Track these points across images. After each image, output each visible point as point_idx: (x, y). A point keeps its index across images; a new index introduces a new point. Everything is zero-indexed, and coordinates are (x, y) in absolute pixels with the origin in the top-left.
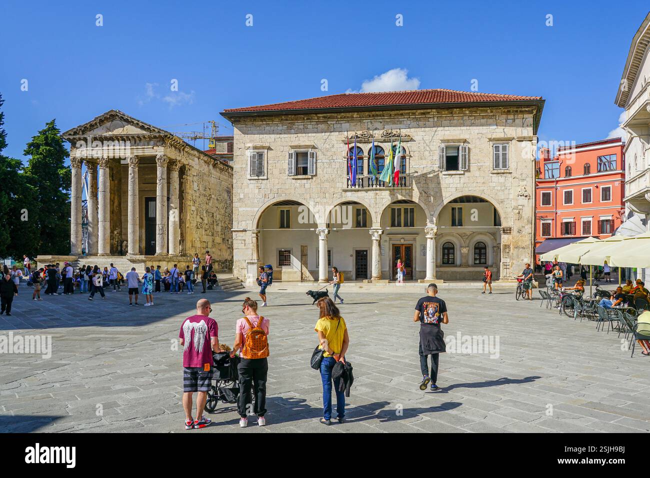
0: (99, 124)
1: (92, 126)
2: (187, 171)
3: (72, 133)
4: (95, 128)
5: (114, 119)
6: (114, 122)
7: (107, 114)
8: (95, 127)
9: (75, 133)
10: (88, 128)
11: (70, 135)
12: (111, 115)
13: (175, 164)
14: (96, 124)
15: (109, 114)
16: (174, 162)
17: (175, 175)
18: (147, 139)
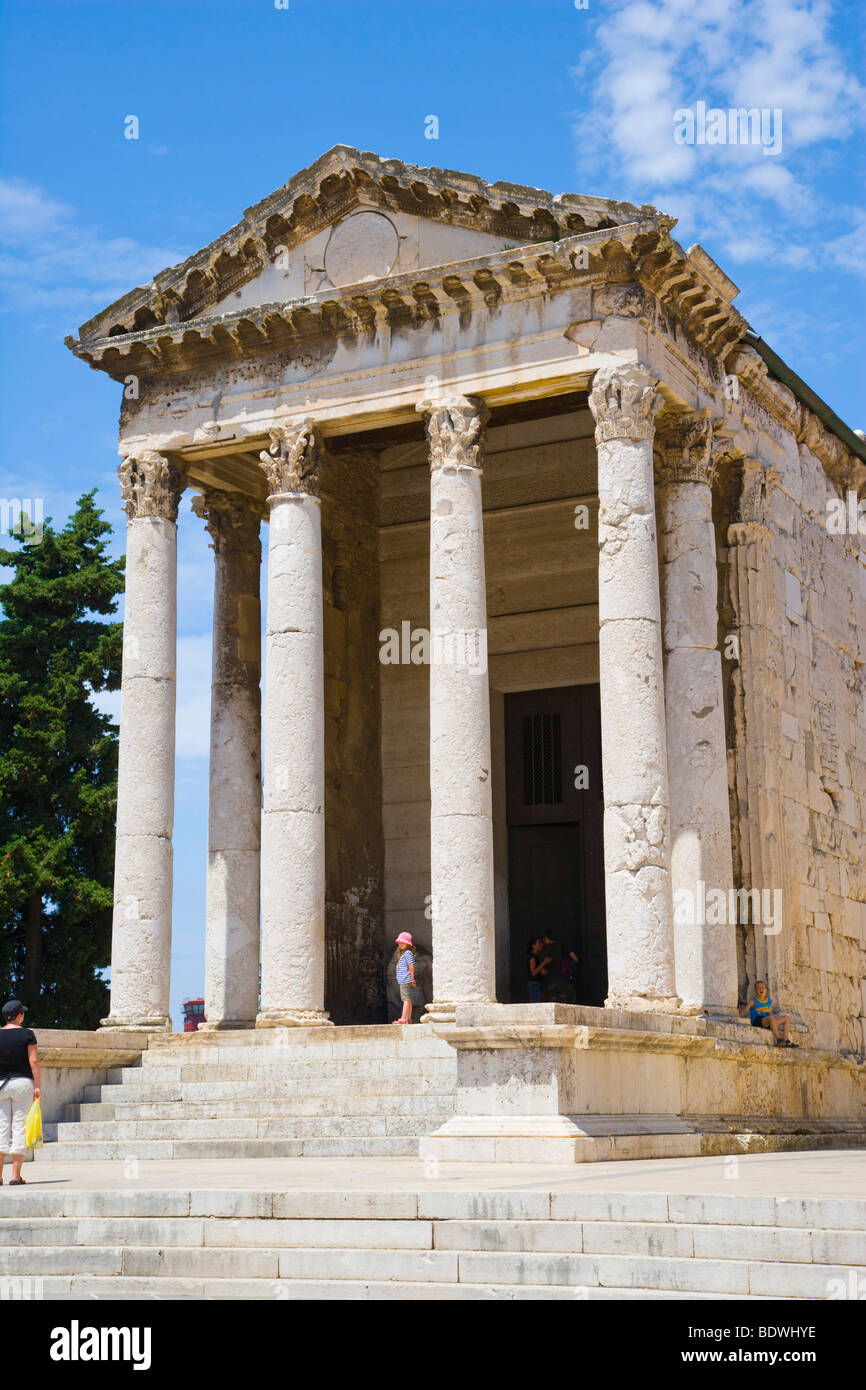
0: (270, 249)
1: (227, 264)
2: (752, 495)
3: (128, 320)
4: (248, 279)
5: (346, 210)
6: (350, 224)
7: (304, 176)
8: (247, 269)
9: (145, 319)
10: (208, 282)
11: (118, 330)
12: (330, 183)
13: (692, 437)
14: (249, 250)
15: (320, 178)
16: (689, 428)
17: (695, 502)
18: (534, 290)
